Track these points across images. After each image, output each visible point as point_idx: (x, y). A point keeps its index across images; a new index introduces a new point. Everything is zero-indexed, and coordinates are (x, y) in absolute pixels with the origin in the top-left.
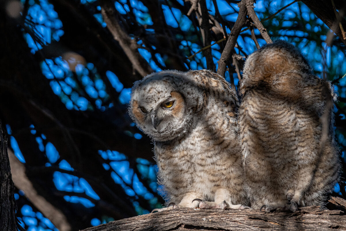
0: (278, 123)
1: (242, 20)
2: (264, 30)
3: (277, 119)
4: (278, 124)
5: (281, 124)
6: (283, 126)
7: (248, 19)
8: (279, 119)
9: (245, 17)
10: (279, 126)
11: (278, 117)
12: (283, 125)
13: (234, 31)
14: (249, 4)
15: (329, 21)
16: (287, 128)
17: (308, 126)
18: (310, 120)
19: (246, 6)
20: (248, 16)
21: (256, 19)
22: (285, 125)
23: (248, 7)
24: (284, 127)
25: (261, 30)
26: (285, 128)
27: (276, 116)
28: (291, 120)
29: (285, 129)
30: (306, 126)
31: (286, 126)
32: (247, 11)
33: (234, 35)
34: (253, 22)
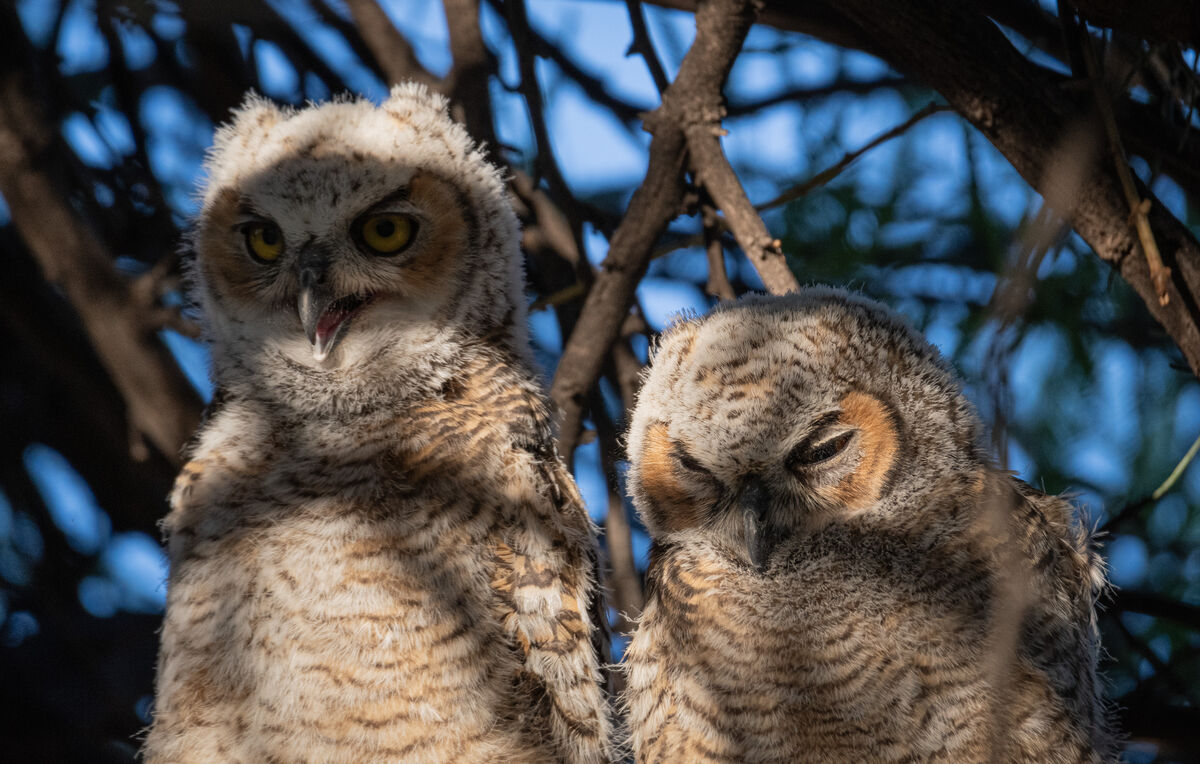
0: (842, 720)
1: (662, 196)
2: (769, 249)
3: (834, 704)
4: (841, 724)
5: (857, 724)
6: (866, 733)
7: (692, 189)
8: (842, 702)
9: (680, 180)
10: (847, 732)
11: (840, 693)
12: (864, 727)
13: (624, 251)
14: (696, 117)
15: (1092, 212)
16: (889, 742)
17: (978, 724)
18: (984, 693)
19: (684, 125)
20: (693, 175)
21: (730, 191)
22: (878, 726)
23: (691, 131)
24: (870, 740)
25: (753, 244)
26: (880, 743)
27: (825, 692)
28: (904, 703)
29: (877, 749)
30: (972, 722)
31: (883, 734)
32: (688, 155)
33: (622, 269)
34: (715, 207)
